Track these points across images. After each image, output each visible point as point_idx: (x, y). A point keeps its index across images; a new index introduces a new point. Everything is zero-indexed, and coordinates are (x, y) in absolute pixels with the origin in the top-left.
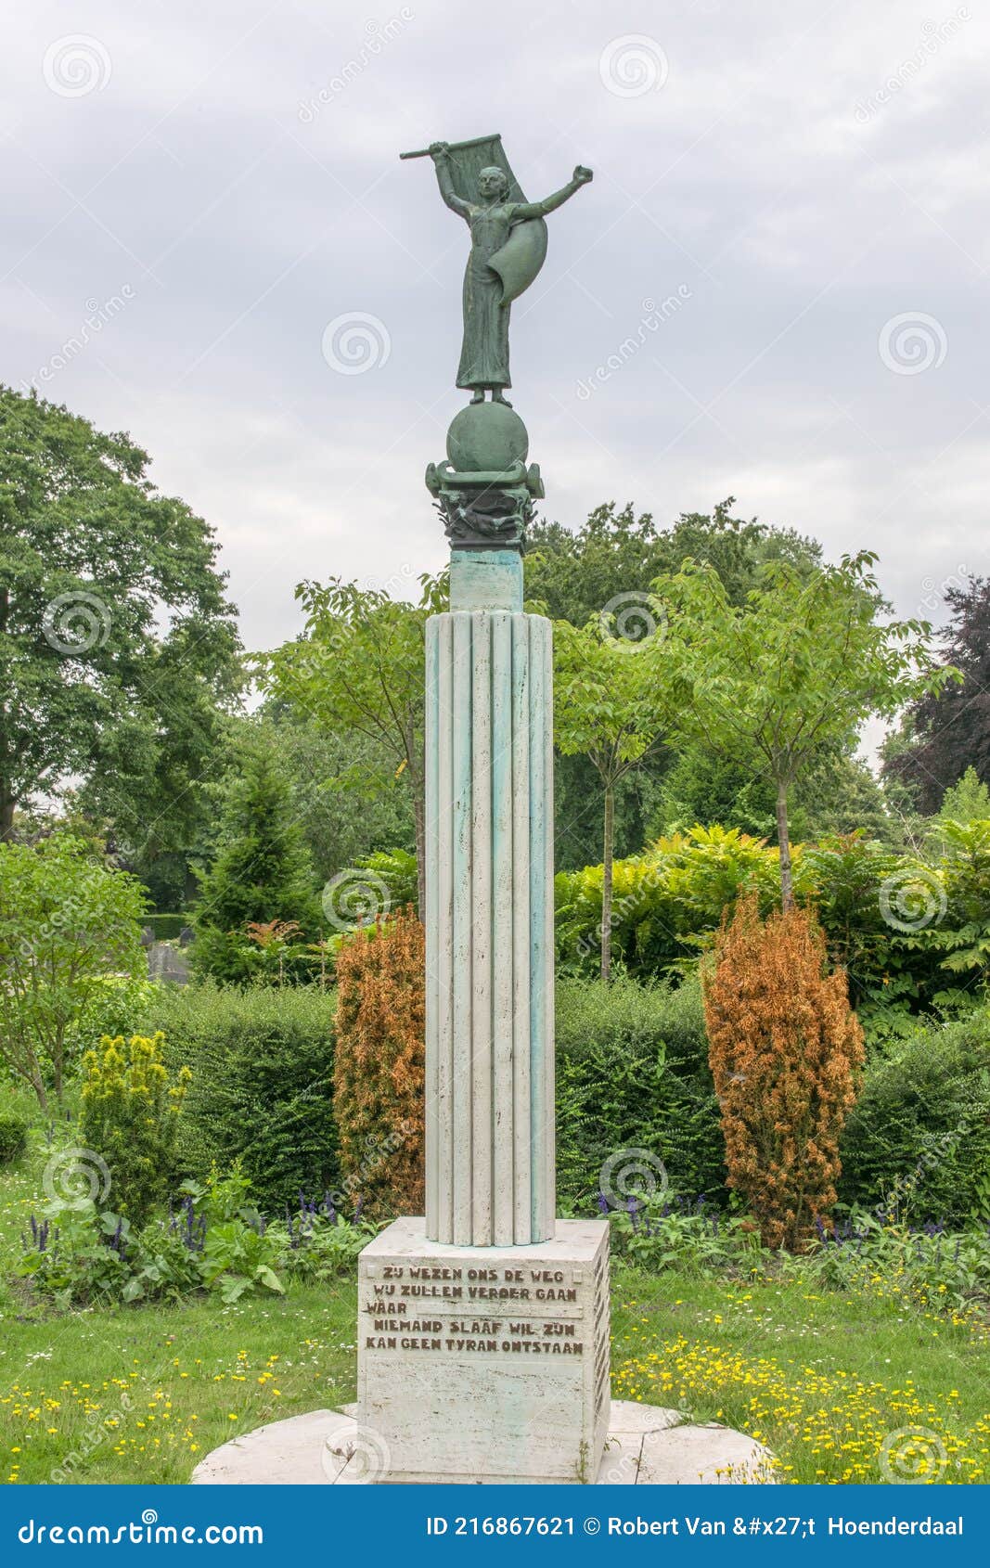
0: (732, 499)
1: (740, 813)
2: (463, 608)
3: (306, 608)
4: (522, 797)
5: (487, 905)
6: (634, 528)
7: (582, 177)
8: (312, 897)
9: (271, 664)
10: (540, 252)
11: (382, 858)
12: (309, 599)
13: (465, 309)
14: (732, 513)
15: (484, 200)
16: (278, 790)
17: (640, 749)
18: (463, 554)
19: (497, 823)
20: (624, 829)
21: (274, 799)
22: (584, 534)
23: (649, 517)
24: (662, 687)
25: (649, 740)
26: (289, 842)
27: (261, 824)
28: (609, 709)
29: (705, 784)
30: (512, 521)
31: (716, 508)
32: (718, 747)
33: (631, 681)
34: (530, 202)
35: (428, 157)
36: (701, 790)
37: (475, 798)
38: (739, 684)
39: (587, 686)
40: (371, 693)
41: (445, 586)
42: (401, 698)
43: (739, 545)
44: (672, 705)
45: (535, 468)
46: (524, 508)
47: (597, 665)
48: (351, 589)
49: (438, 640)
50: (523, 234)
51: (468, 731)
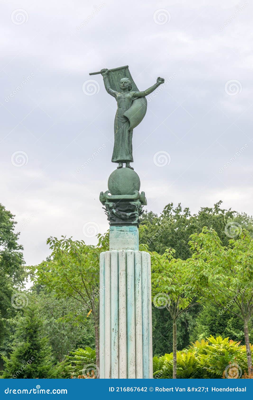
0: (221, 201)
1: (229, 330)
2: (114, 250)
3: (51, 248)
4: (139, 327)
5: (125, 373)
6: (182, 213)
7: (160, 82)
8: (52, 368)
9: (37, 270)
10: (144, 110)
11: (81, 351)
12: (53, 244)
13: (115, 132)
14: (221, 207)
15: (122, 90)
16: (38, 323)
17: (187, 304)
18: (114, 227)
19: (129, 337)
20: (181, 336)
21: (37, 327)
22: (162, 216)
23: (188, 209)
24: (195, 279)
25: (190, 301)
26: (43, 345)
27: (31, 337)
28: (174, 288)
29: (214, 318)
30: (134, 214)
31: (215, 205)
32: (218, 303)
33: (183, 276)
34: (140, 91)
35: (100, 74)
36: (212, 320)
37: (120, 327)
38: (227, 277)
39: (165, 279)
40: (77, 282)
41: (107, 238)
42: (90, 284)
43: (225, 220)
44: (200, 286)
45: (143, 193)
46: (139, 209)
47: (168, 270)
48: (70, 240)
49: (104, 262)
50: (137, 103)
51: (117, 299)
